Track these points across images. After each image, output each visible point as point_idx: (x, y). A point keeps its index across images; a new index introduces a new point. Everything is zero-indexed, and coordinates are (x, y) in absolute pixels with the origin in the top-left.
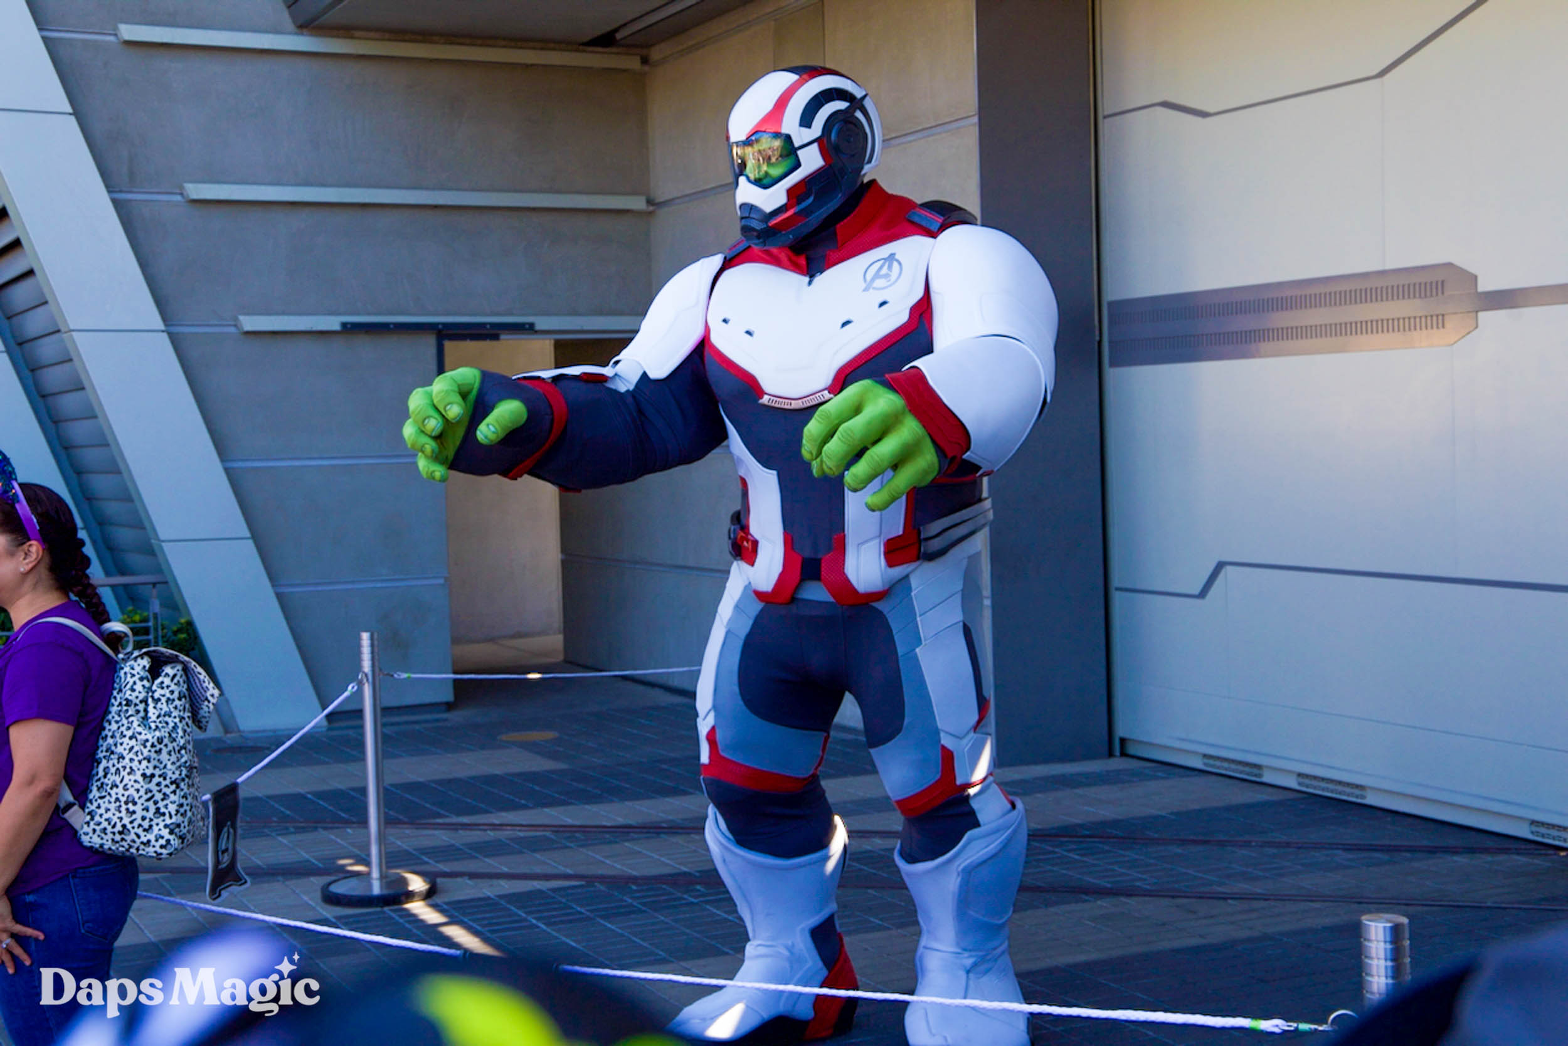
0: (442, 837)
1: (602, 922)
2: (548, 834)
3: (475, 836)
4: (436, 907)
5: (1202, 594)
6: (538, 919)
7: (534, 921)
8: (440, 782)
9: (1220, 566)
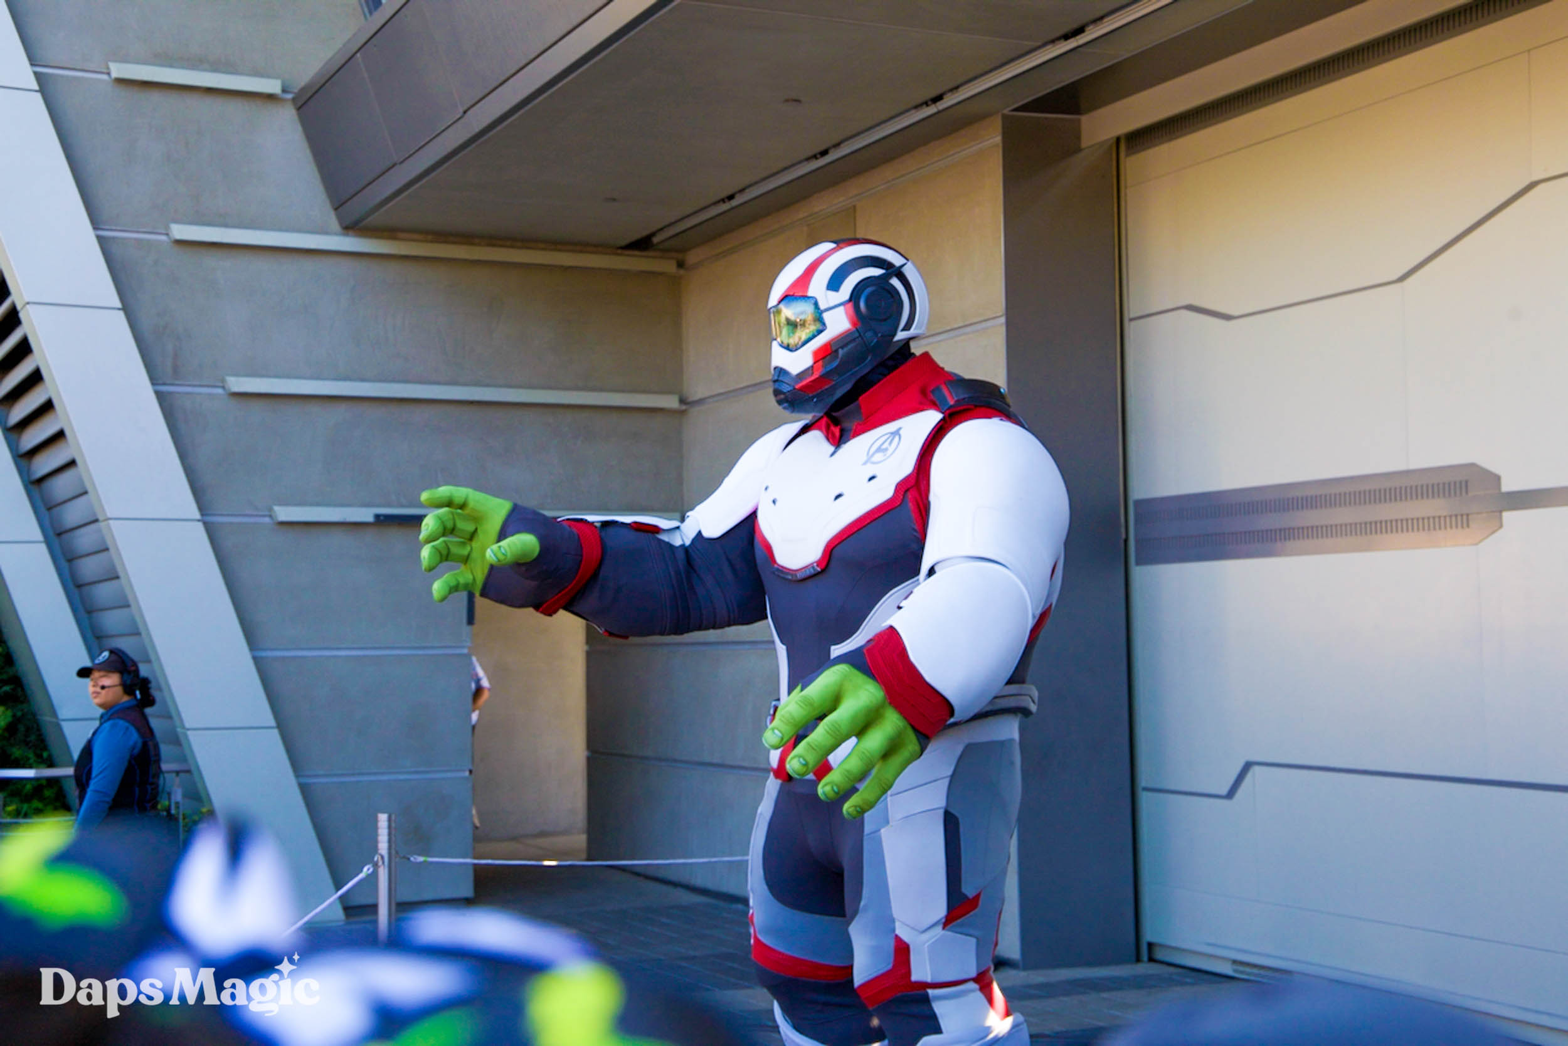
5: (1231, 794)
9: (1248, 766)
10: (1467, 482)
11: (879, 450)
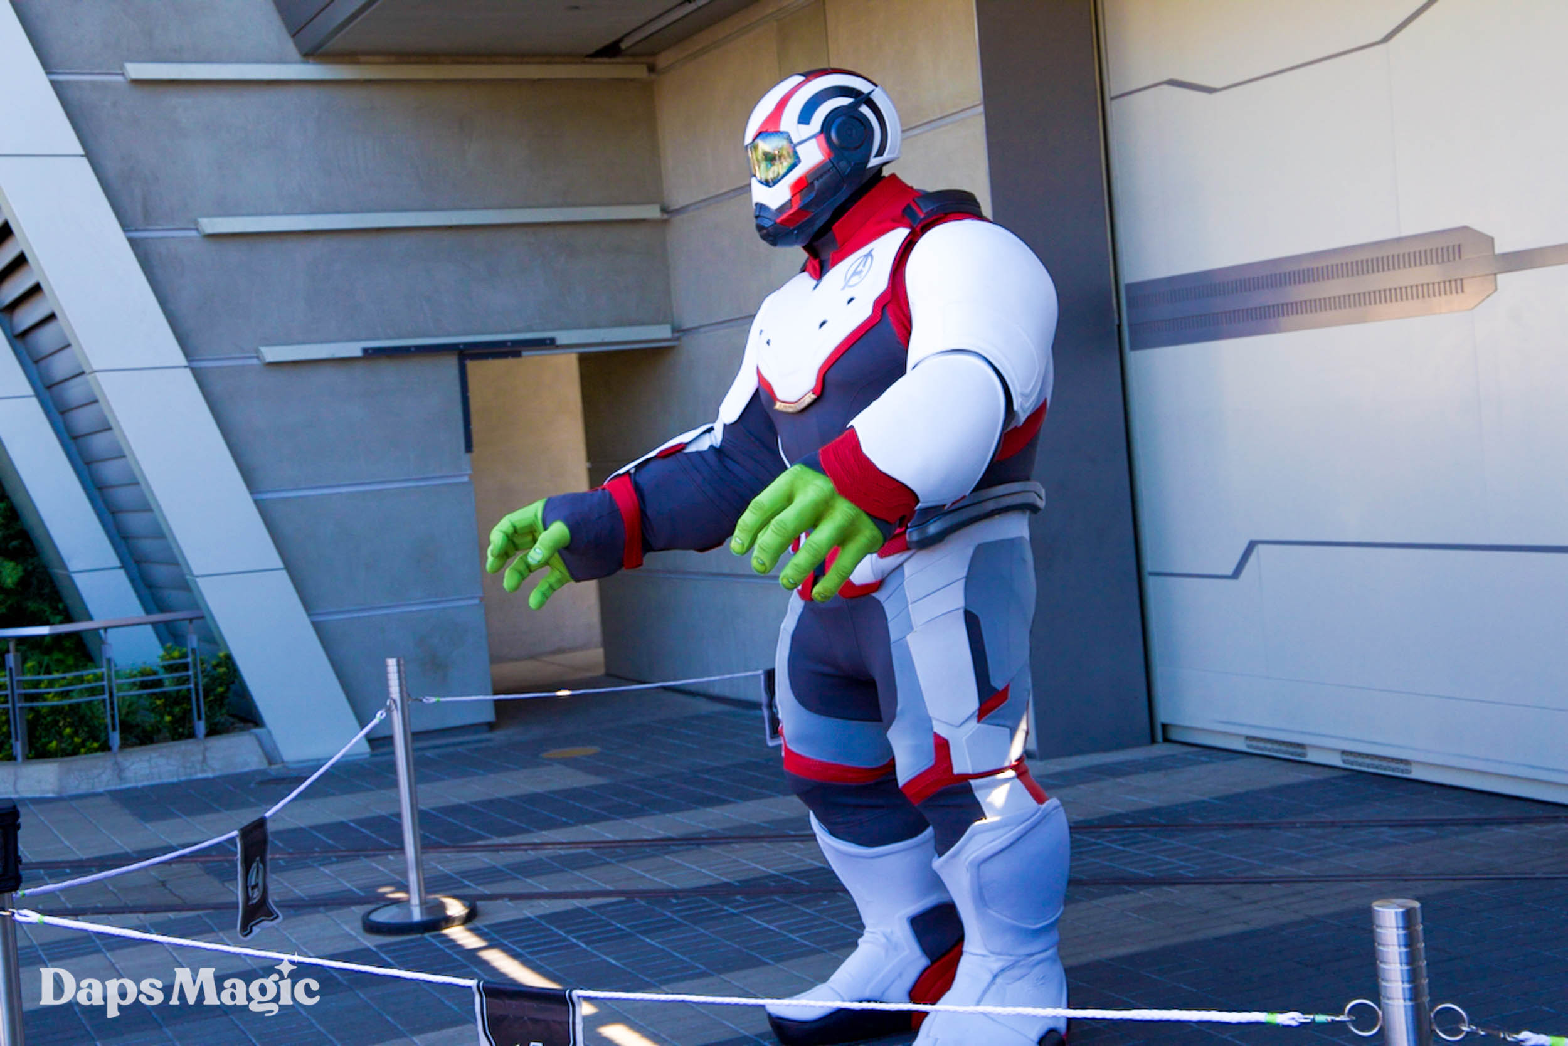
0: (482, 859)
1: (641, 937)
2: (588, 850)
3: (517, 856)
4: (474, 931)
5: (1236, 575)
6: (579, 938)
7: (573, 940)
8: (482, 803)
9: (1252, 545)
10: (1459, 246)
11: (854, 273)
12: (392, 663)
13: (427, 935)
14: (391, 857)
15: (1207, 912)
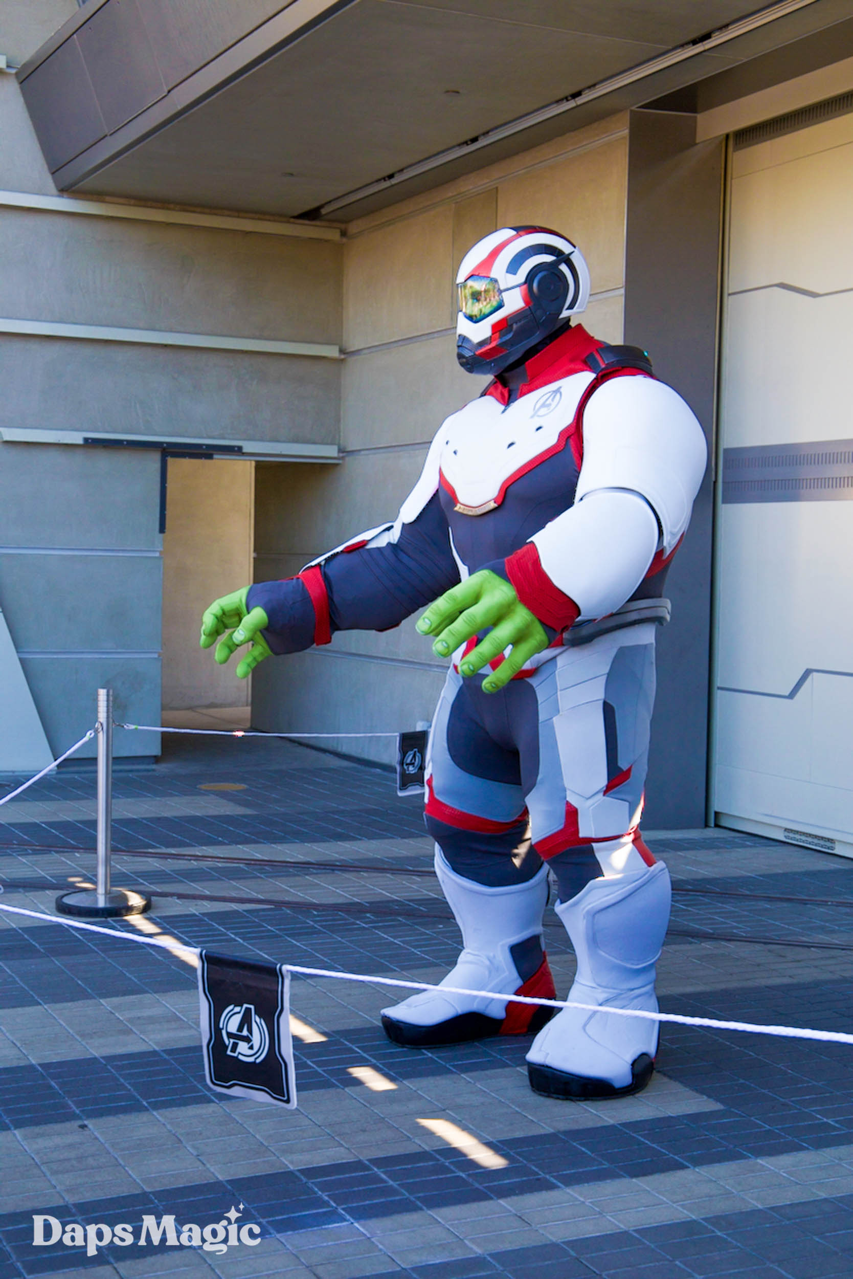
0: (154, 864)
1: (289, 939)
2: (241, 865)
3: (181, 864)
4: (150, 919)
5: (791, 696)
6: (235, 934)
7: (233, 936)
8: (152, 820)
9: (807, 673)
11: (543, 405)
12: (102, 693)
13: (109, 919)
14: (77, 855)
15: (759, 965)
